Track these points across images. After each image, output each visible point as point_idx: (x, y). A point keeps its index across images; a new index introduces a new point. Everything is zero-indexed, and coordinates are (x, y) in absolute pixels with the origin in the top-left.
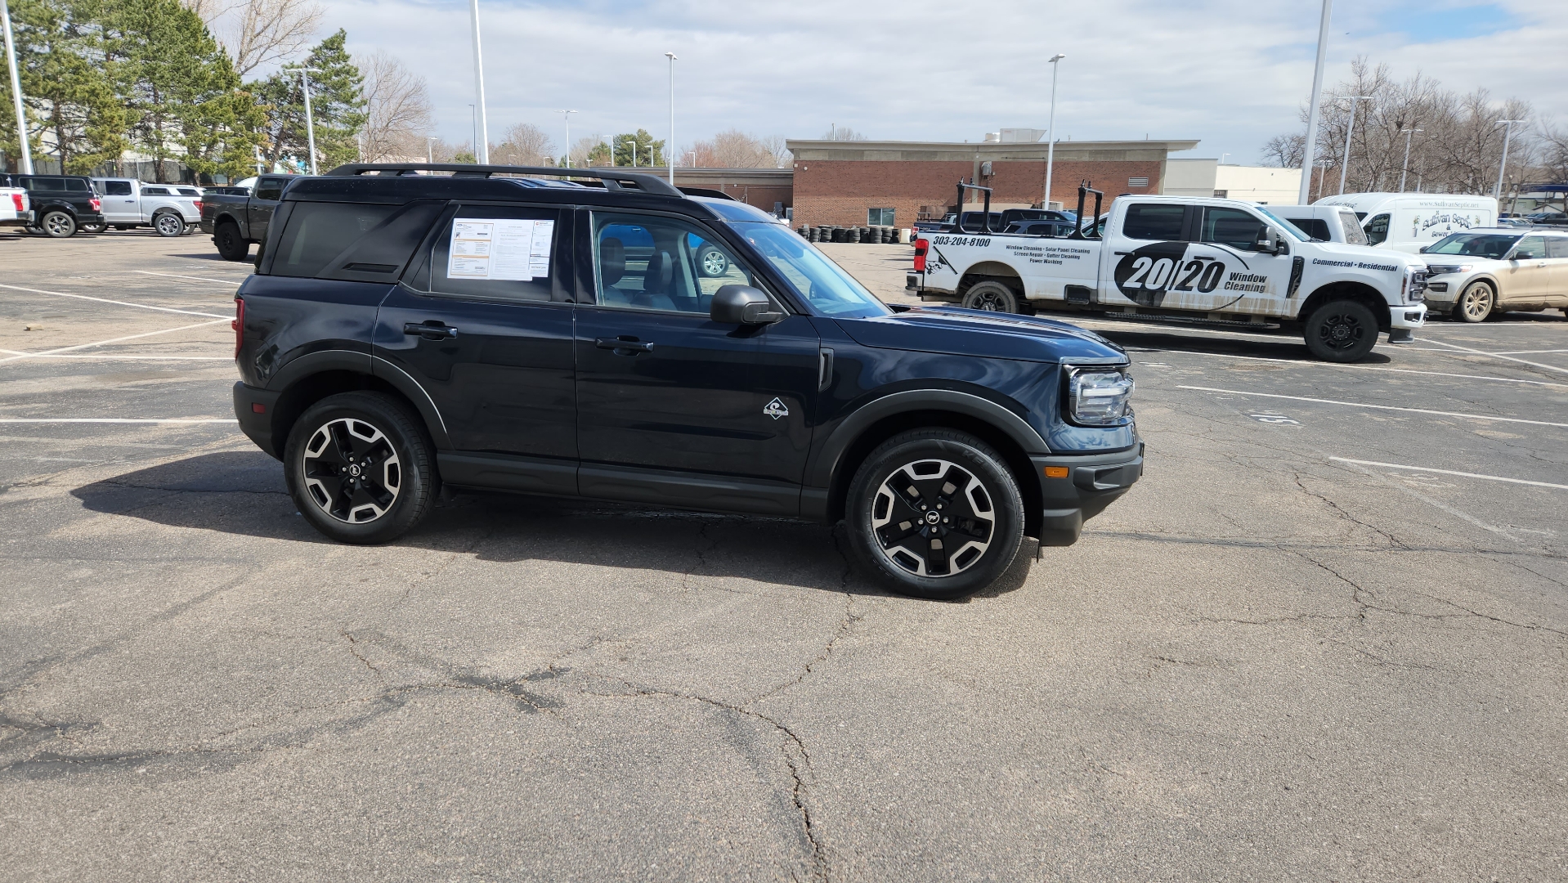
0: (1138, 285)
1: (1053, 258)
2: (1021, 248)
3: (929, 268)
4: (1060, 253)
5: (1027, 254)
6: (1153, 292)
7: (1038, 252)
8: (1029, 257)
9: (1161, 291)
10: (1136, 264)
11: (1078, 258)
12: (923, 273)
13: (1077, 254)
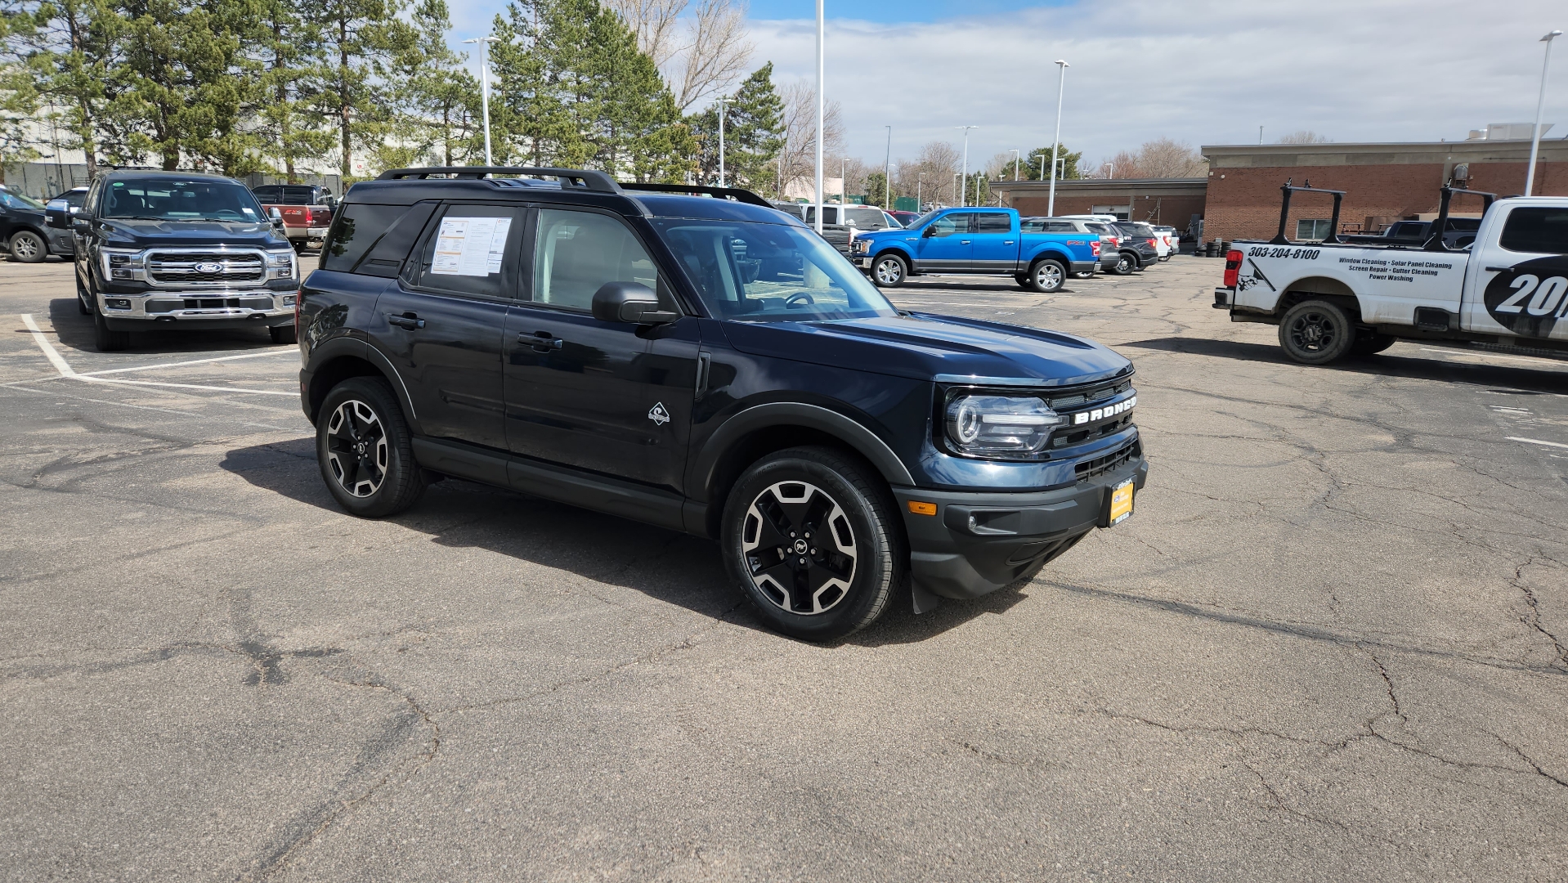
0: (1518, 309)
1: (1401, 273)
2: (1358, 262)
3: (1242, 283)
4: (1410, 268)
5: (1366, 269)
6: (1537, 320)
7: (1381, 266)
8: (1369, 273)
9: (1551, 318)
10: (1516, 283)
11: (1435, 273)
12: (1234, 289)
13: (1434, 269)
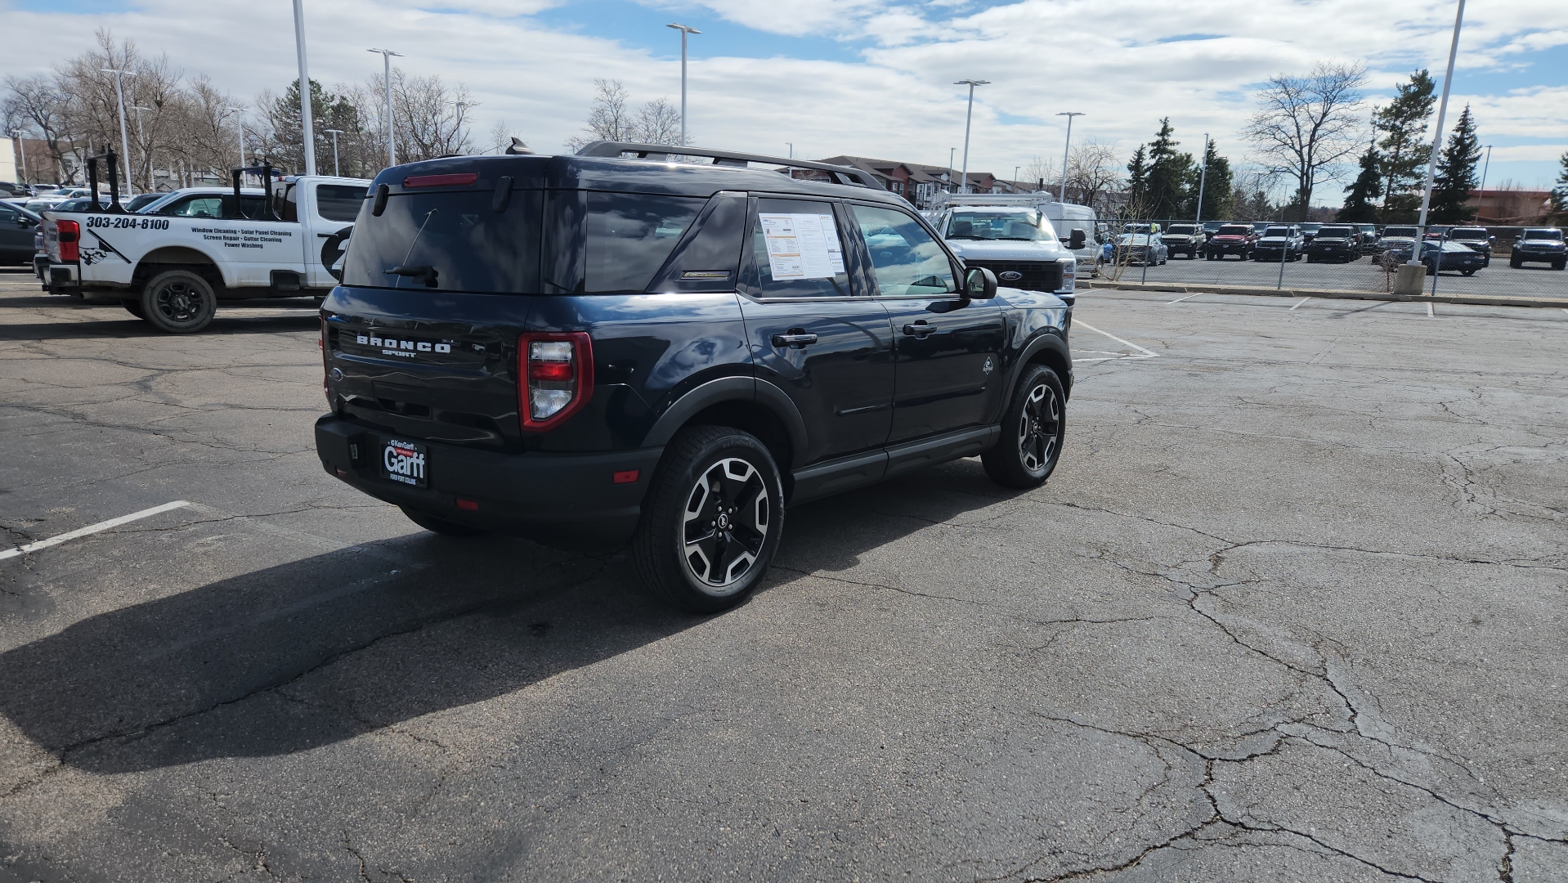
1: (252, 241)
2: (211, 231)
3: (87, 257)
4: (258, 236)
5: (220, 238)
7: (233, 235)
8: (223, 242)
10: (341, 247)
11: (280, 240)
12: (78, 263)
13: (278, 237)
